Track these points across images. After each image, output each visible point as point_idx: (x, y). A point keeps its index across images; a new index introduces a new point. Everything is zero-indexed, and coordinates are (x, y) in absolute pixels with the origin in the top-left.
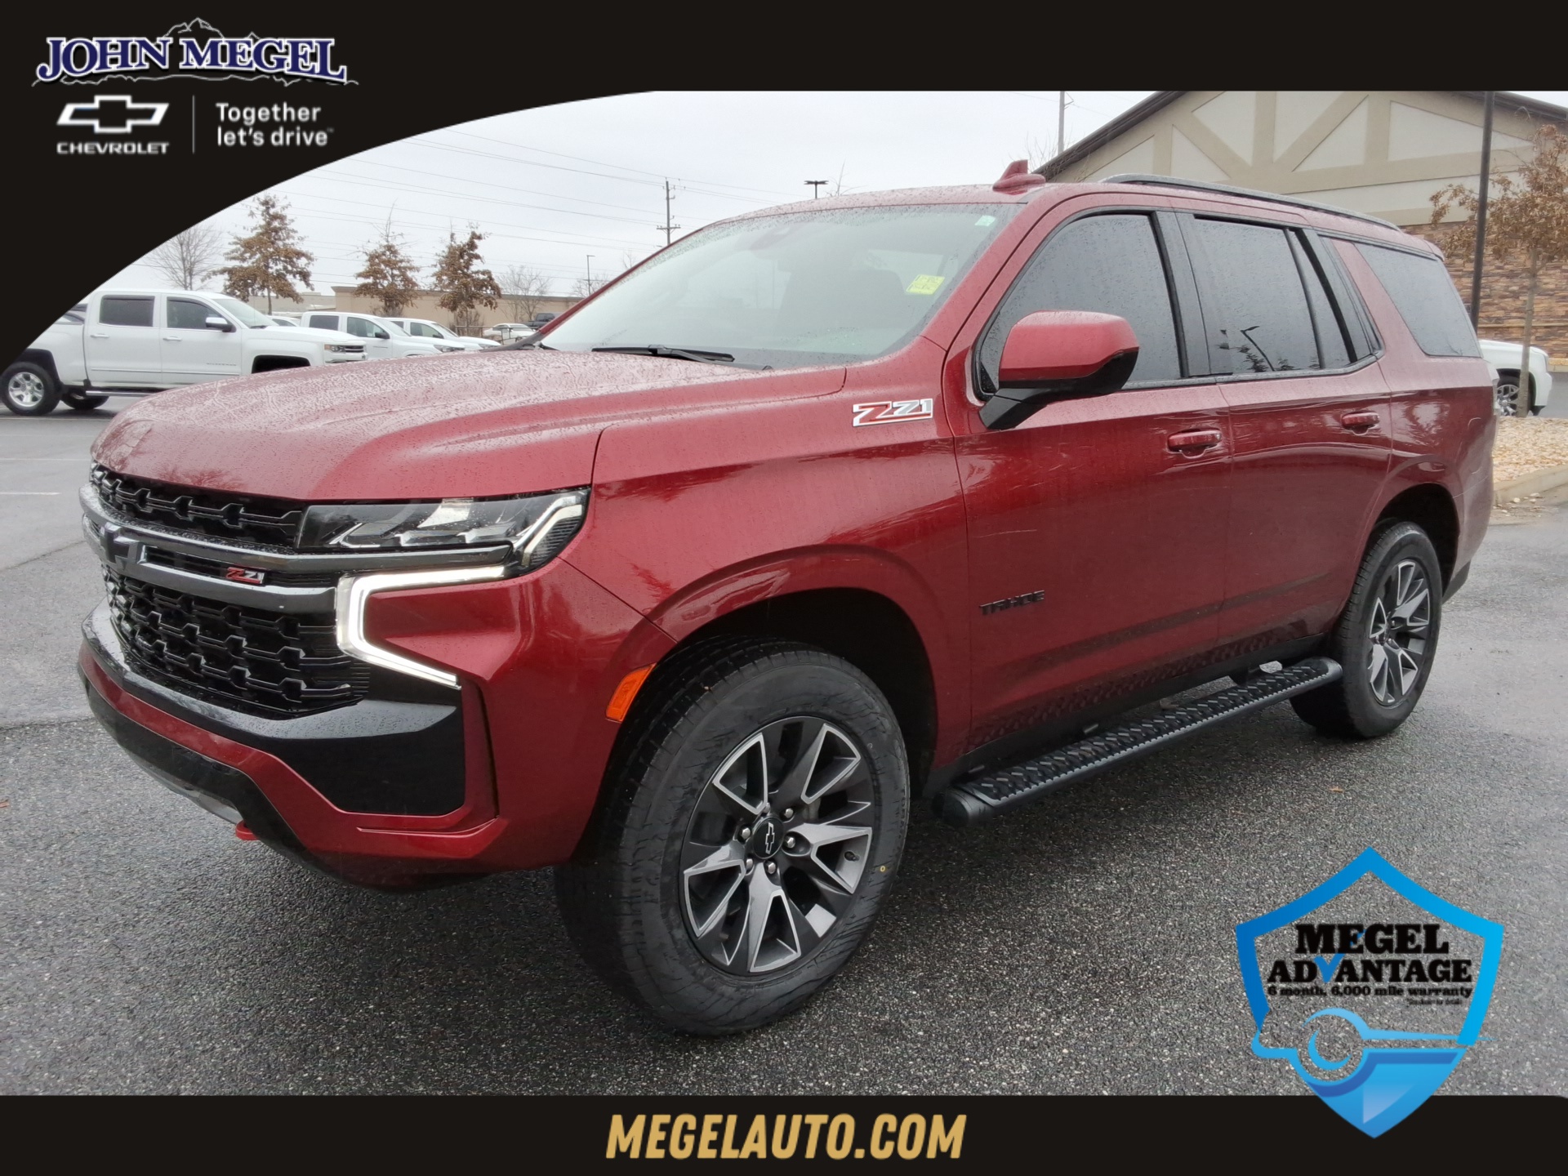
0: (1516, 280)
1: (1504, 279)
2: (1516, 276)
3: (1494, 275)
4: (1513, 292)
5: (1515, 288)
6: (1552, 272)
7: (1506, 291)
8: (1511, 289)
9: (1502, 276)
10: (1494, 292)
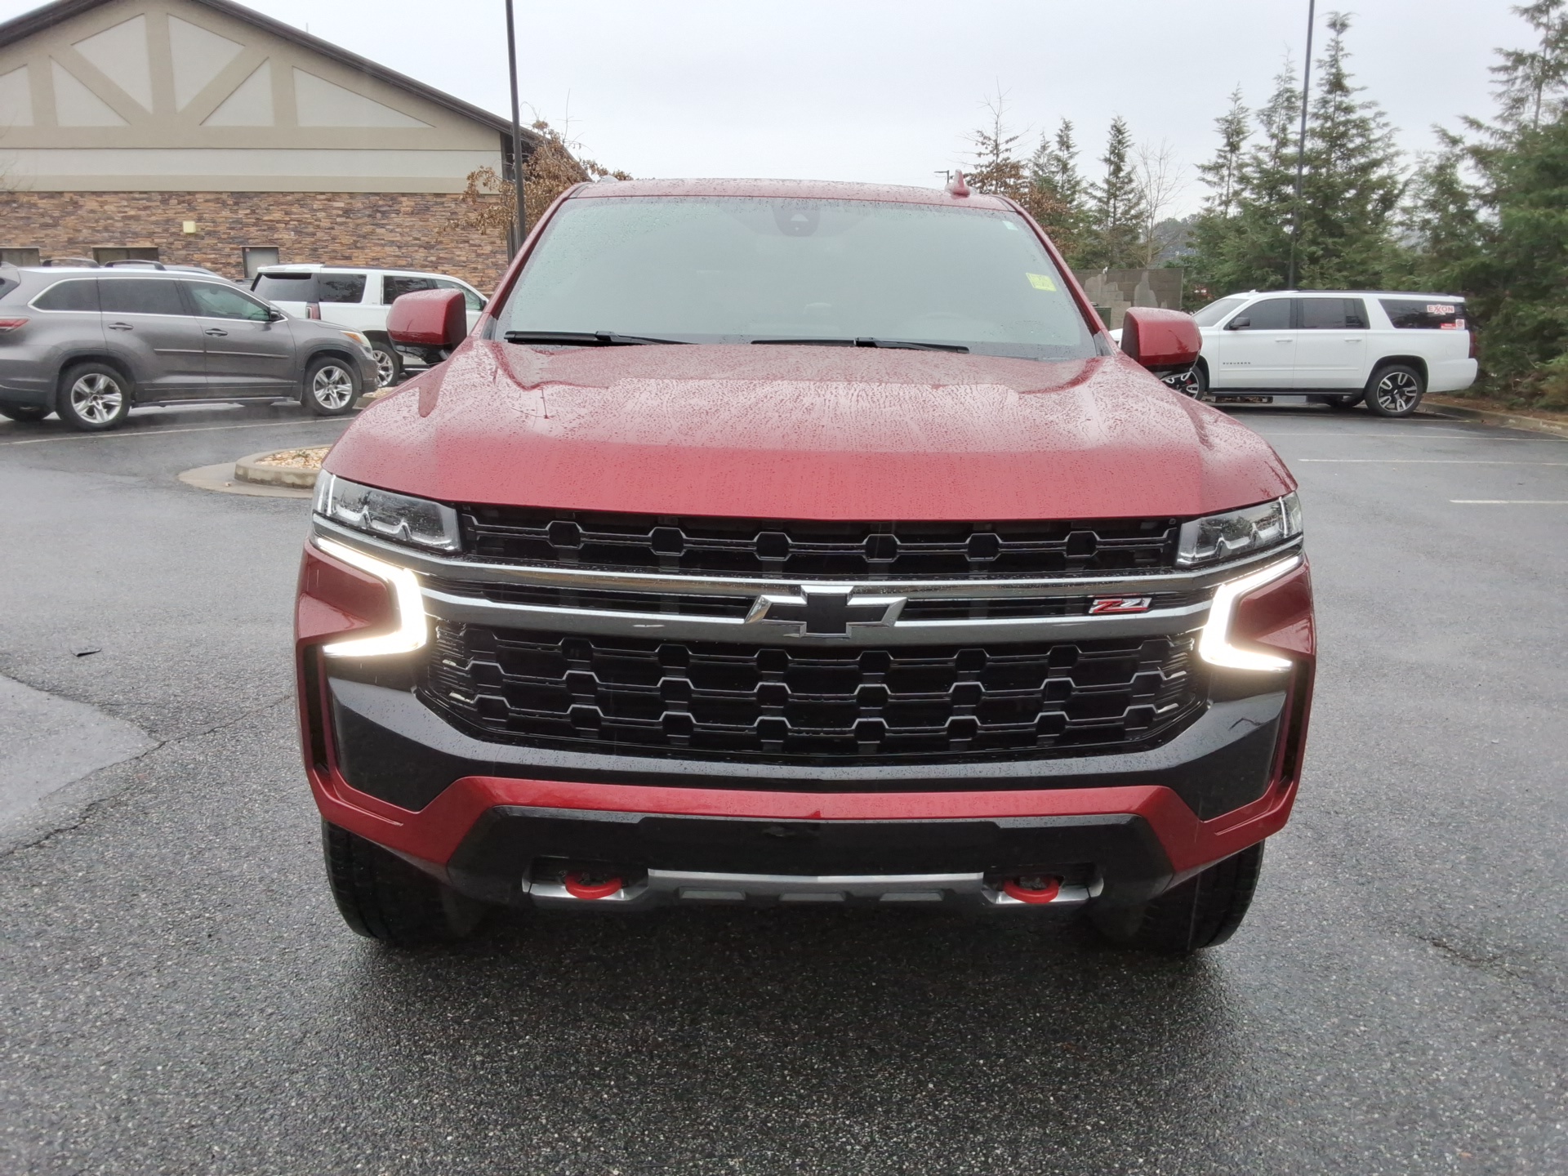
0: (432, 251)
1: (422, 250)
2: (432, 247)
3: (413, 245)
4: (432, 262)
5: (434, 259)
6: (461, 245)
7: (425, 260)
8: (429, 259)
9: (420, 246)
10: (415, 262)
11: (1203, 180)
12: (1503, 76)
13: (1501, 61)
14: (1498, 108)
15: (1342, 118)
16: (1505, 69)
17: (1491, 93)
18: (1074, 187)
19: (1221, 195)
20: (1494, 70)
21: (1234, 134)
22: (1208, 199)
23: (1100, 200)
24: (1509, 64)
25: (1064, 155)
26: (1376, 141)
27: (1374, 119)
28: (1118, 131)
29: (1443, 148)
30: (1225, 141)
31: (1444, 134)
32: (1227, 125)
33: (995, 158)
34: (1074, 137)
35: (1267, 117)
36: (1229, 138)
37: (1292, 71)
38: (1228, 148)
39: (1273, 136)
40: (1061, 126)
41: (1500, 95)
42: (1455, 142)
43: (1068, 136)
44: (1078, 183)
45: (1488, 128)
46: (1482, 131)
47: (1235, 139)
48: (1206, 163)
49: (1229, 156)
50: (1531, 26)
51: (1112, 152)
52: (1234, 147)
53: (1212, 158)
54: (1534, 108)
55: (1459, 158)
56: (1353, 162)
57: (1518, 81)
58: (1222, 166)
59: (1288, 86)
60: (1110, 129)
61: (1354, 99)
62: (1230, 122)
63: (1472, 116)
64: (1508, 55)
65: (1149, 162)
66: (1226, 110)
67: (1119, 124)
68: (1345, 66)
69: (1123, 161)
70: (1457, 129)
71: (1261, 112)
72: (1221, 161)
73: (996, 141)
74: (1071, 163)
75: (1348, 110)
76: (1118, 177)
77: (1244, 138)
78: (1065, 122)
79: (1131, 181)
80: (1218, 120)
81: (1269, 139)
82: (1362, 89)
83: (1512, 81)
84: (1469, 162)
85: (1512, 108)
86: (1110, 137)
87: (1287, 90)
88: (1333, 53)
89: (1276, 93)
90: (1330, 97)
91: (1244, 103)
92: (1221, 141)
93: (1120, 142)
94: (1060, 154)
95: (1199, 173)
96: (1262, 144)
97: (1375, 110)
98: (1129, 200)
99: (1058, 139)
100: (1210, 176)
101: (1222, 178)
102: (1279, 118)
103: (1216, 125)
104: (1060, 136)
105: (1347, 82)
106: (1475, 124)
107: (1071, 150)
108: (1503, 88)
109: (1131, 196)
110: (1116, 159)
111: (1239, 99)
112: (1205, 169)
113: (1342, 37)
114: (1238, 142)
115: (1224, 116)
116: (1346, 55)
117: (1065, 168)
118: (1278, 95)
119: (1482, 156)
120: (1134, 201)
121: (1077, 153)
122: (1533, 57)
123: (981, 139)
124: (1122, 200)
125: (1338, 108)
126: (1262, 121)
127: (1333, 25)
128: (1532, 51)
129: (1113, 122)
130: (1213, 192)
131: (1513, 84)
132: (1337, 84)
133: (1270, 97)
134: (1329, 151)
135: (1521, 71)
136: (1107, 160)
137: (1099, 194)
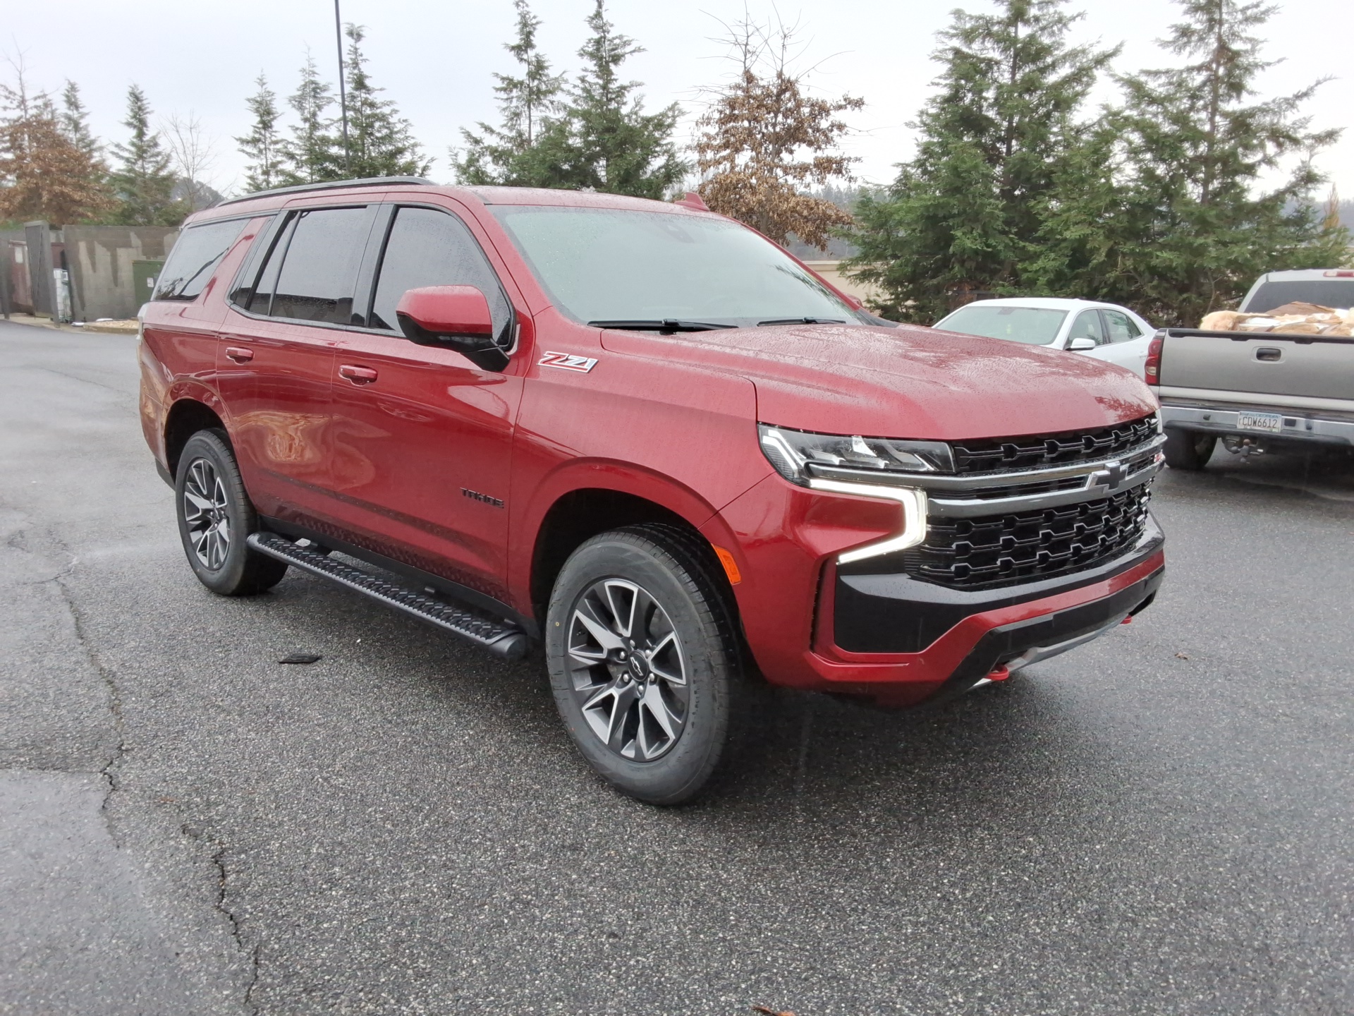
11: (243, 151)
12: (503, 95)
13: (500, 84)
14: (503, 120)
15: (368, 111)
16: (504, 90)
17: (498, 107)
18: (89, 145)
19: (262, 166)
20: (497, 90)
21: (266, 115)
22: (250, 168)
23: (128, 160)
24: (504, 86)
25: (75, 114)
26: (397, 133)
27: (391, 114)
28: (136, 98)
29: (468, 146)
30: (259, 119)
31: (469, 135)
32: (256, 106)
33: (23, 113)
34: (81, 97)
35: (299, 103)
36: (261, 116)
37: (314, 66)
38: (260, 126)
39: (306, 120)
40: (67, 86)
41: (504, 109)
42: (477, 142)
43: (75, 96)
44: (93, 142)
45: (499, 134)
46: (494, 136)
47: (266, 118)
48: (244, 137)
49: (263, 132)
50: (516, 60)
51: (134, 117)
52: (266, 125)
53: (248, 133)
54: (527, 122)
55: (482, 154)
56: (384, 148)
57: (514, 100)
58: (259, 140)
59: (313, 79)
60: (128, 95)
61: (376, 97)
62: (261, 103)
63: (486, 124)
64: (503, 79)
65: (180, 130)
66: (255, 92)
67: (137, 92)
68: (365, 68)
69: (146, 126)
70: (478, 133)
71: (291, 99)
72: (257, 136)
73: (23, 97)
74: (83, 123)
75: (372, 105)
76: (142, 141)
77: (275, 118)
78: (70, 83)
79: (156, 145)
80: (249, 100)
81: (302, 123)
82: (381, 90)
83: (510, 99)
84: (489, 159)
85: (512, 119)
86: (129, 102)
87: (313, 82)
88: (353, 57)
89: (303, 83)
90: (357, 93)
91: (270, 87)
92: (255, 119)
93: (140, 108)
94: (70, 113)
95: (238, 145)
96: (297, 126)
97: (393, 107)
98: (157, 162)
99: (65, 98)
100: (249, 149)
101: (260, 151)
102: (309, 105)
103: (248, 104)
104: (67, 96)
105: (368, 82)
106: (489, 130)
107: (81, 110)
108: (504, 105)
109: (159, 158)
110: (139, 121)
111: (264, 84)
112: (243, 141)
113: (358, 45)
114: (270, 121)
115: (253, 97)
116: (365, 60)
117: (77, 127)
118: (305, 86)
119: (497, 155)
120: (163, 162)
121: (87, 114)
122: (521, 83)
123: (7, 94)
124: (151, 162)
125: (364, 103)
126: (294, 106)
127: (351, 34)
128: (521, 79)
129: (130, 90)
130: (255, 162)
131: (511, 102)
132: (360, 83)
133: (298, 86)
134: (362, 137)
135: (515, 93)
136: (129, 124)
137: (126, 155)
